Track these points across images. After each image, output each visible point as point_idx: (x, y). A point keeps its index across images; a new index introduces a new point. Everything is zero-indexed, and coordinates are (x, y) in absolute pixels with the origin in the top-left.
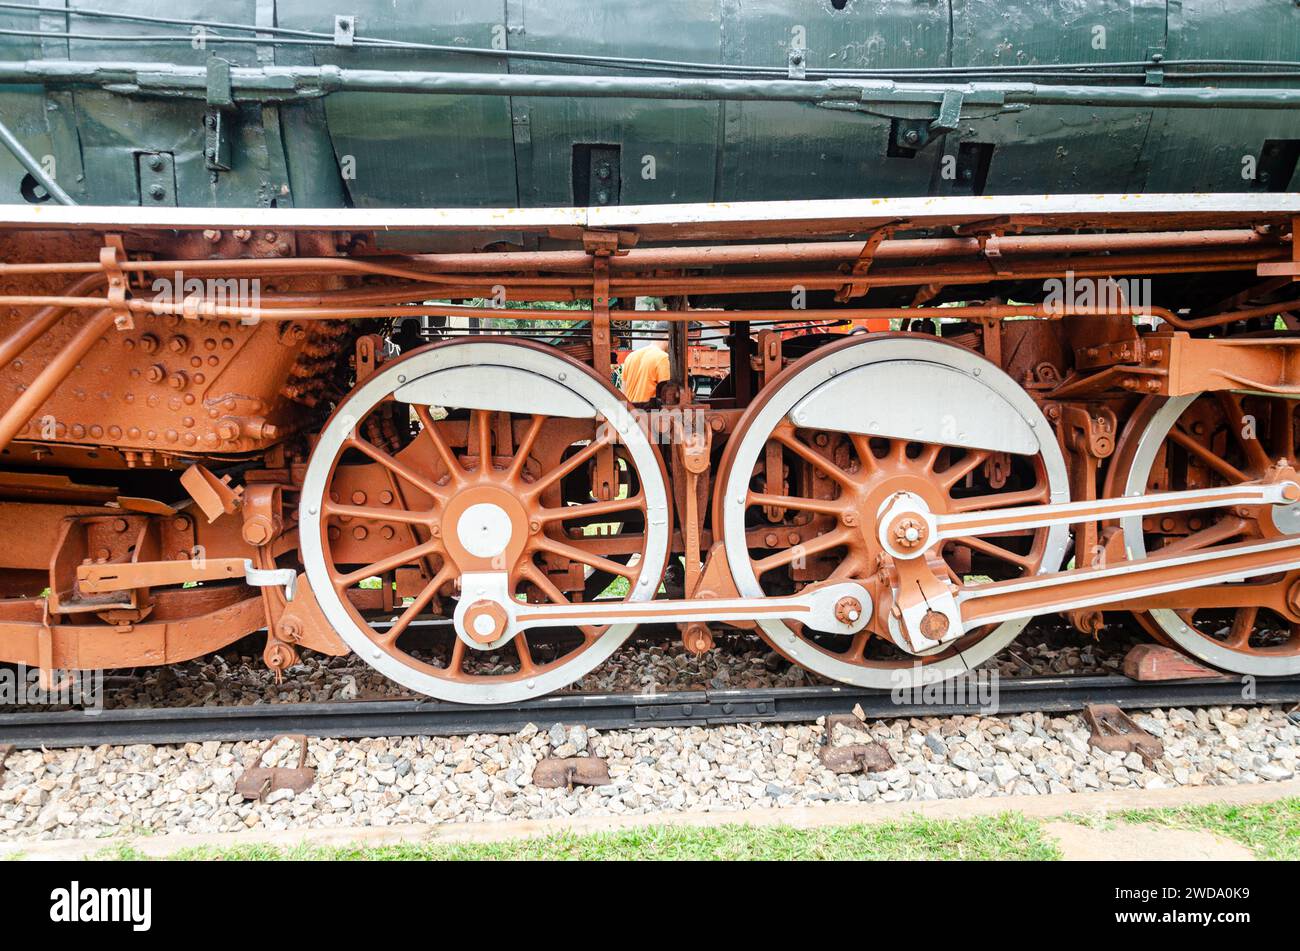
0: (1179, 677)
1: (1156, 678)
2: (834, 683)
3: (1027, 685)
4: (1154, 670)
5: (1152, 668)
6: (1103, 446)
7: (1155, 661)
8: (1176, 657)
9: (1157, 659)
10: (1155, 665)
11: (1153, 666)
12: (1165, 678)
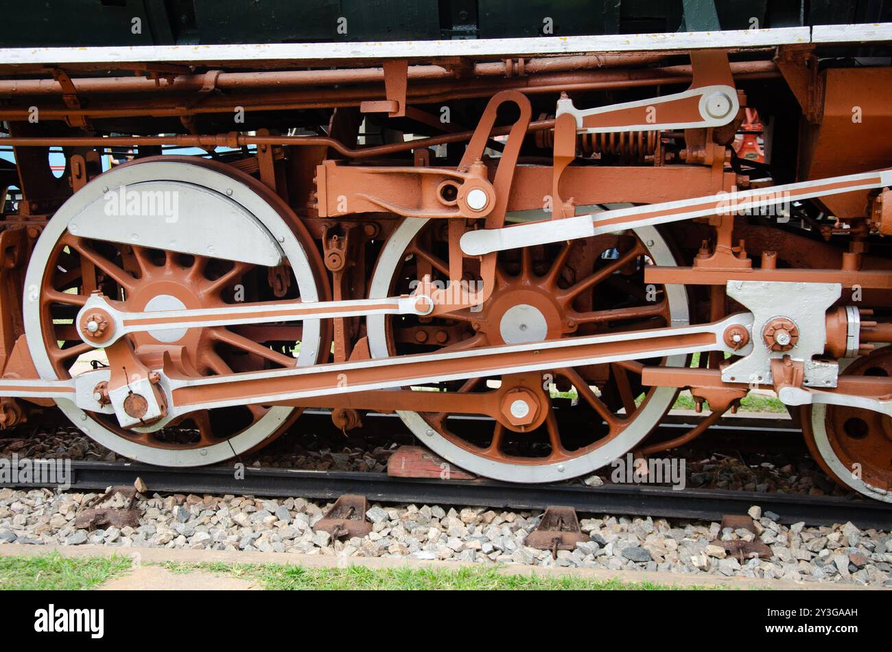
0: (427, 476)
1: (405, 475)
2: (128, 460)
3: (292, 473)
4: (403, 467)
5: (401, 466)
6: (334, 261)
7: (404, 459)
8: (425, 457)
9: (406, 458)
10: (403, 463)
11: (401, 465)
12: (413, 476)
